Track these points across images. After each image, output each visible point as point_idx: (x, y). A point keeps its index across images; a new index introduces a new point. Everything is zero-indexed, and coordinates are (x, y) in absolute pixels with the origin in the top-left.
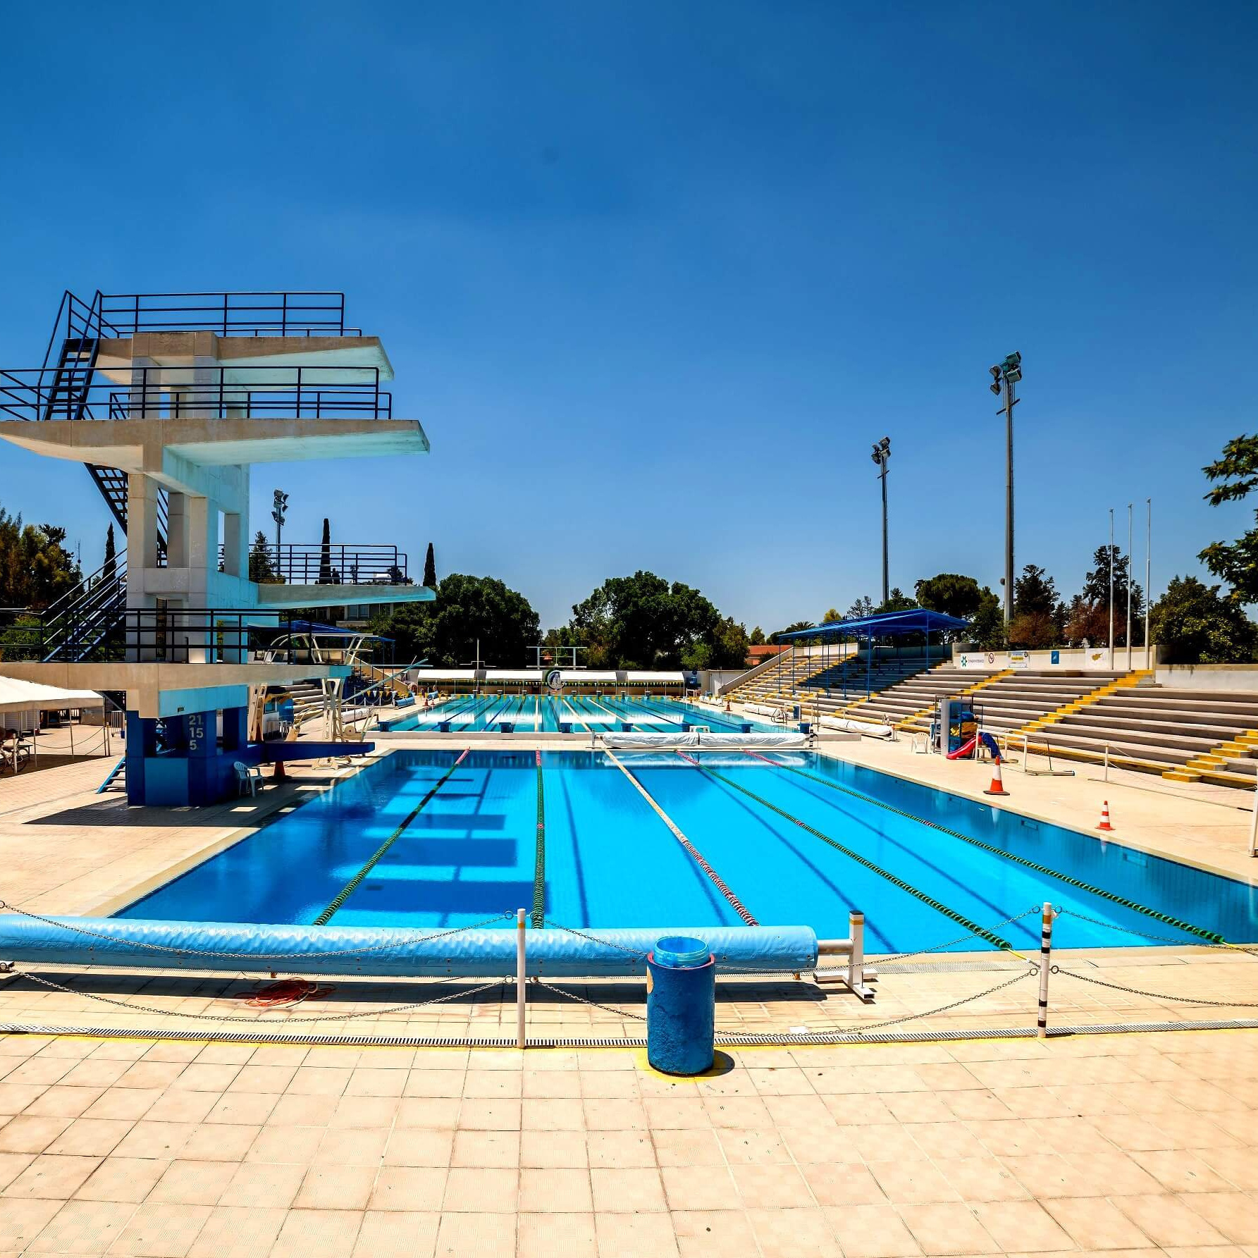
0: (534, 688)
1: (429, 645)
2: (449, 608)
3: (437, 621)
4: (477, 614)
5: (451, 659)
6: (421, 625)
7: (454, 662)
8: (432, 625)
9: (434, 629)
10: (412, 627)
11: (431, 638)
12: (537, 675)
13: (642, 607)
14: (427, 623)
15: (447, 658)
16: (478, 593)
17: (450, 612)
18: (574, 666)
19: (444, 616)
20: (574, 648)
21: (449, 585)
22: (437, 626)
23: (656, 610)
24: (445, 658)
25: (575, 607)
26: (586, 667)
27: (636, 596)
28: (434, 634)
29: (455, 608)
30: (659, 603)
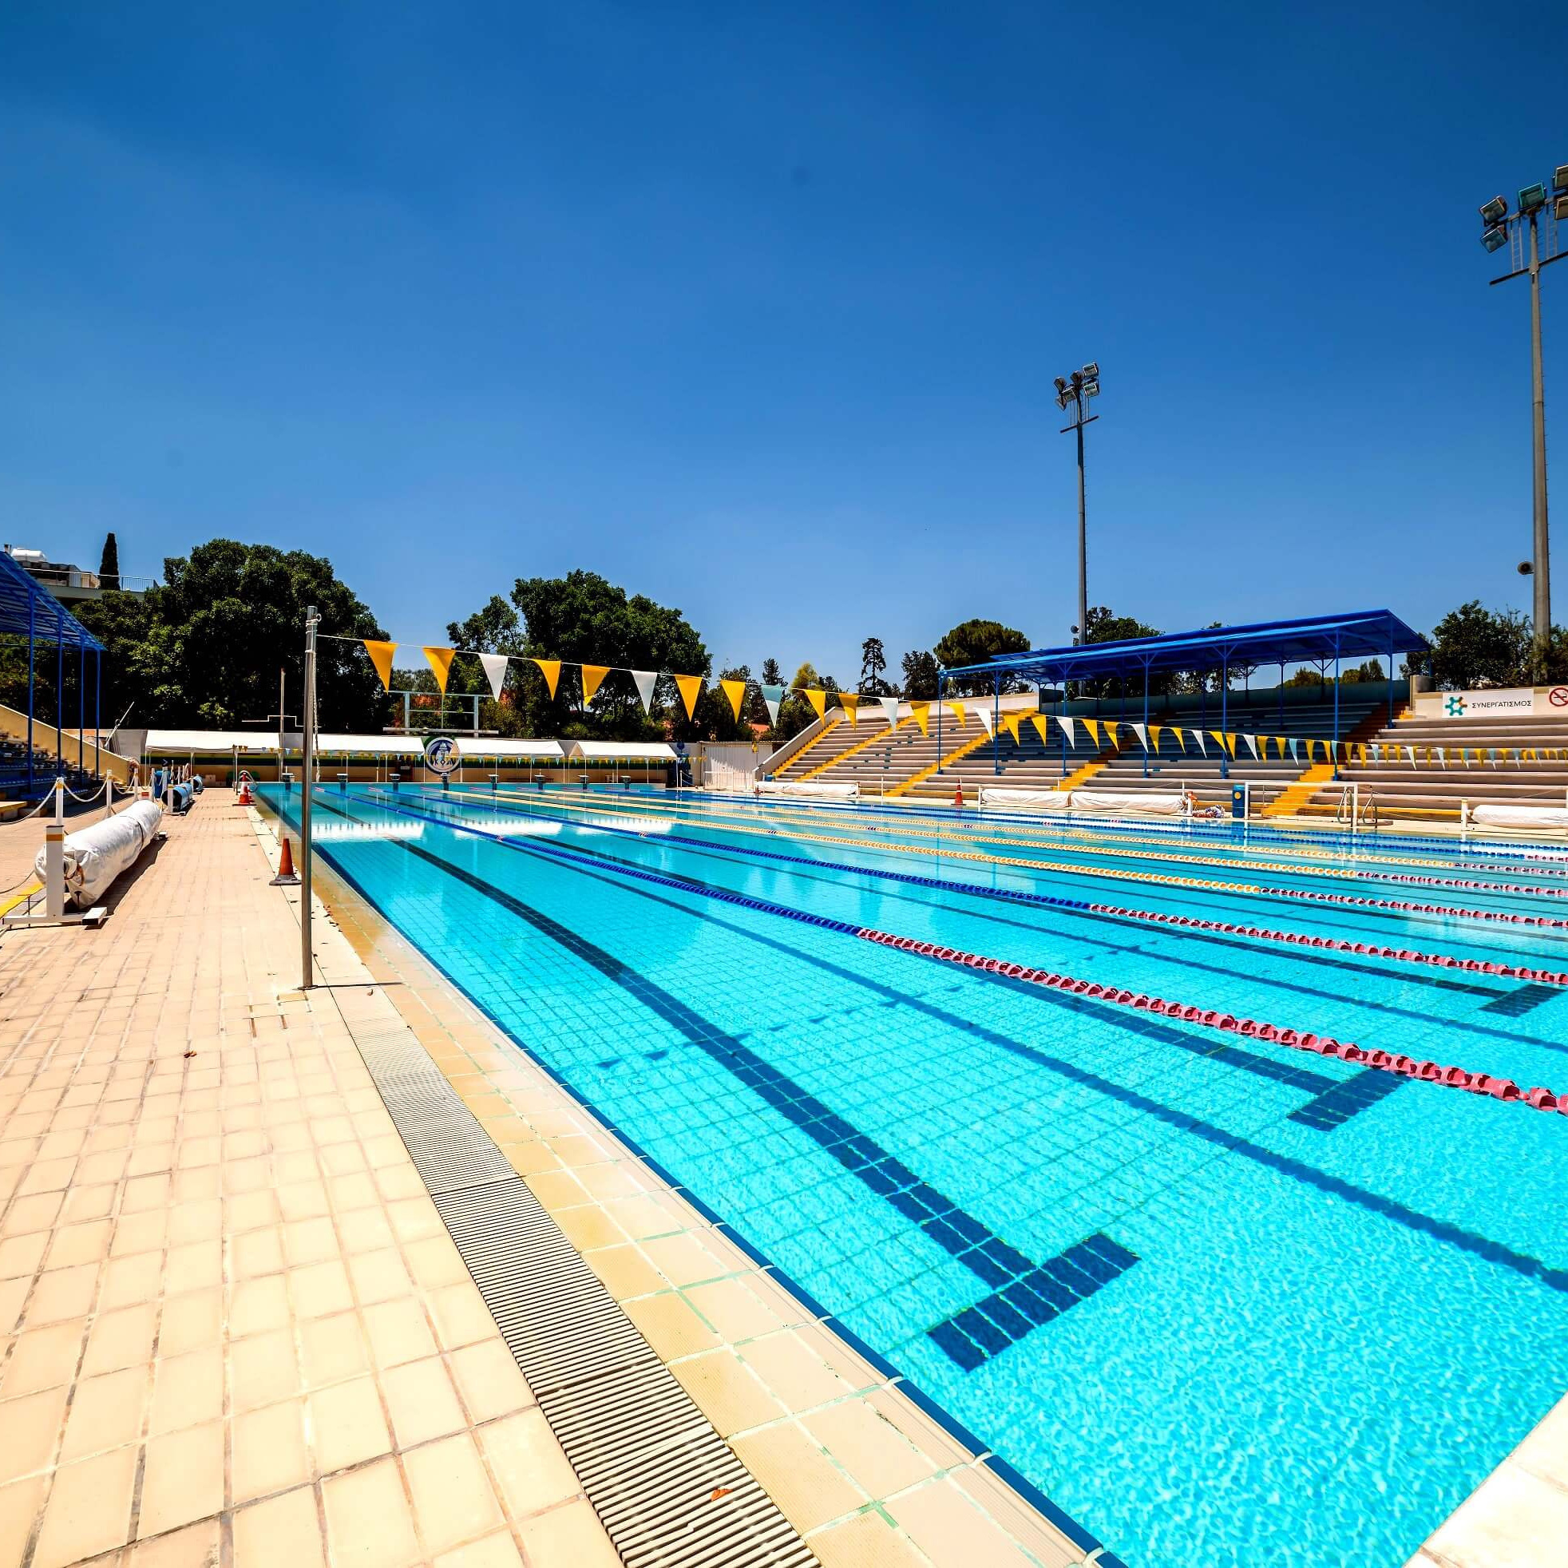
0: (404, 768)
1: (166, 679)
2: (215, 604)
3: (186, 629)
4: (281, 620)
5: (220, 710)
6: (143, 638)
7: (227, 716)
8: (172, 639)
9: (178, 647)
10: (123, 641)
11: (172, 667)
12: (410, 745)
13: (599, 629)
14: (157, 635)
15: (212, 708)
16: (282, 578)
17: (219, 612)
18: (476, 730)
19: (206, 620)
20: (476, 697)
21: (213, 558)
22: (186, 641)
23: (624, 636)
24: (205, 707)
25: (453, 628)
26: (497, 732)
27: (586, 610)
28: (178, 656)
29: (229, 605)
30: (628, 625)
